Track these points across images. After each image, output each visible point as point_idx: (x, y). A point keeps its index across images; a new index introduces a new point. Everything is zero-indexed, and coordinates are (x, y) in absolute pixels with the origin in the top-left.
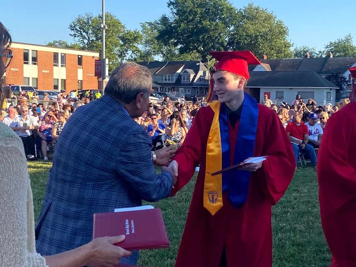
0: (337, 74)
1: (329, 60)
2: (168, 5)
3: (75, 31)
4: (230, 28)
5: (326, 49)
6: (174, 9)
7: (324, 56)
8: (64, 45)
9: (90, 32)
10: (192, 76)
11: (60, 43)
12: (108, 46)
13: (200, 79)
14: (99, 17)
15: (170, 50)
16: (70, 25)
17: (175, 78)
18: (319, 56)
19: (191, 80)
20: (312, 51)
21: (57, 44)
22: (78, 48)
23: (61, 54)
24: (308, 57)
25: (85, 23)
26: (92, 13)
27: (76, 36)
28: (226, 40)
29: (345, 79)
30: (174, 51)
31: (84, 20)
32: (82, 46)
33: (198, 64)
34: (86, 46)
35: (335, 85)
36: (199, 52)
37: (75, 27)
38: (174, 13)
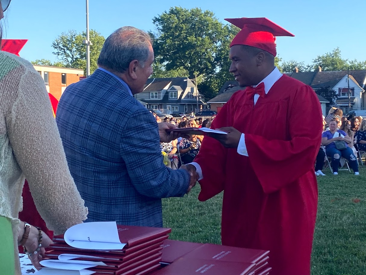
0: (326, 88)
1: (318, 73)
2: (153, 22)
3: (58, 49)
4: (217, 44)
5: (314, 63)
6: (160, 25)
7: (313, 70)
8: (47, 64)
9: (74, 49)
10: (179, 93)
11: (43, 61)
12: (93, 64)
13: (188, 96)
14: (84, 34)
15: (157, 67)
16: (53, 43)
17: (162, 95)
18: (308, 70)
19: (178, 97)
20: (301, 65)
21: (39, 63)
22: (62, 66)
23: (45, 72)
24: (297, 72)
25: (69, 41)
26: (76, 31)
27: (60, 54)
28: (213, 55)
29: (335, 92)
30: (161, 68)
31: (68, 38)
32: (66, 64)
33: (185, 80)
34: (70, 64)
35: (326, 100)
36: (186, 68)
37: (58, 45)
38: (160, 29)
